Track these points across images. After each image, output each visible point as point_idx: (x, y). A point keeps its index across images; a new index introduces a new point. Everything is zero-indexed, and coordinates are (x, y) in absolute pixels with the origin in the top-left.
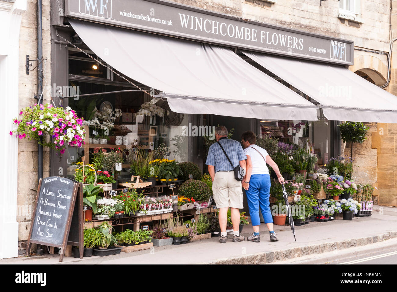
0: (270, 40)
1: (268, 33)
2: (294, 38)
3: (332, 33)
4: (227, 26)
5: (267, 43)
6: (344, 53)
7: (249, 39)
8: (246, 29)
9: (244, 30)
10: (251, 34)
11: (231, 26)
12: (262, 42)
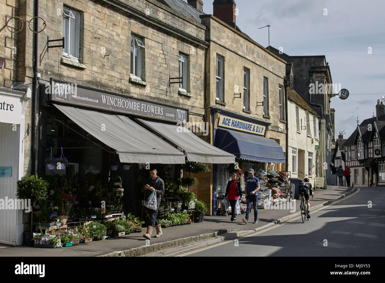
0: (146, 110)
1: (145, 105)
2: (159, 108)
3: (176, 103)
4: (125, 102)
5: (145, 111)
6: (184, 116)
7: (136, 109)
8: (134, 103)
9: (133, 103)
10: (137, 106)
11: (127, 102)
12: (142, 111)
